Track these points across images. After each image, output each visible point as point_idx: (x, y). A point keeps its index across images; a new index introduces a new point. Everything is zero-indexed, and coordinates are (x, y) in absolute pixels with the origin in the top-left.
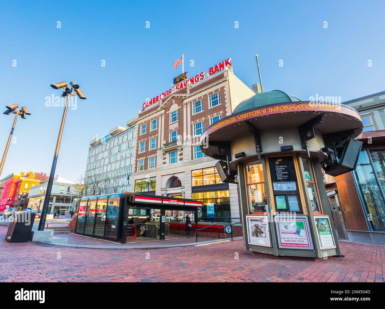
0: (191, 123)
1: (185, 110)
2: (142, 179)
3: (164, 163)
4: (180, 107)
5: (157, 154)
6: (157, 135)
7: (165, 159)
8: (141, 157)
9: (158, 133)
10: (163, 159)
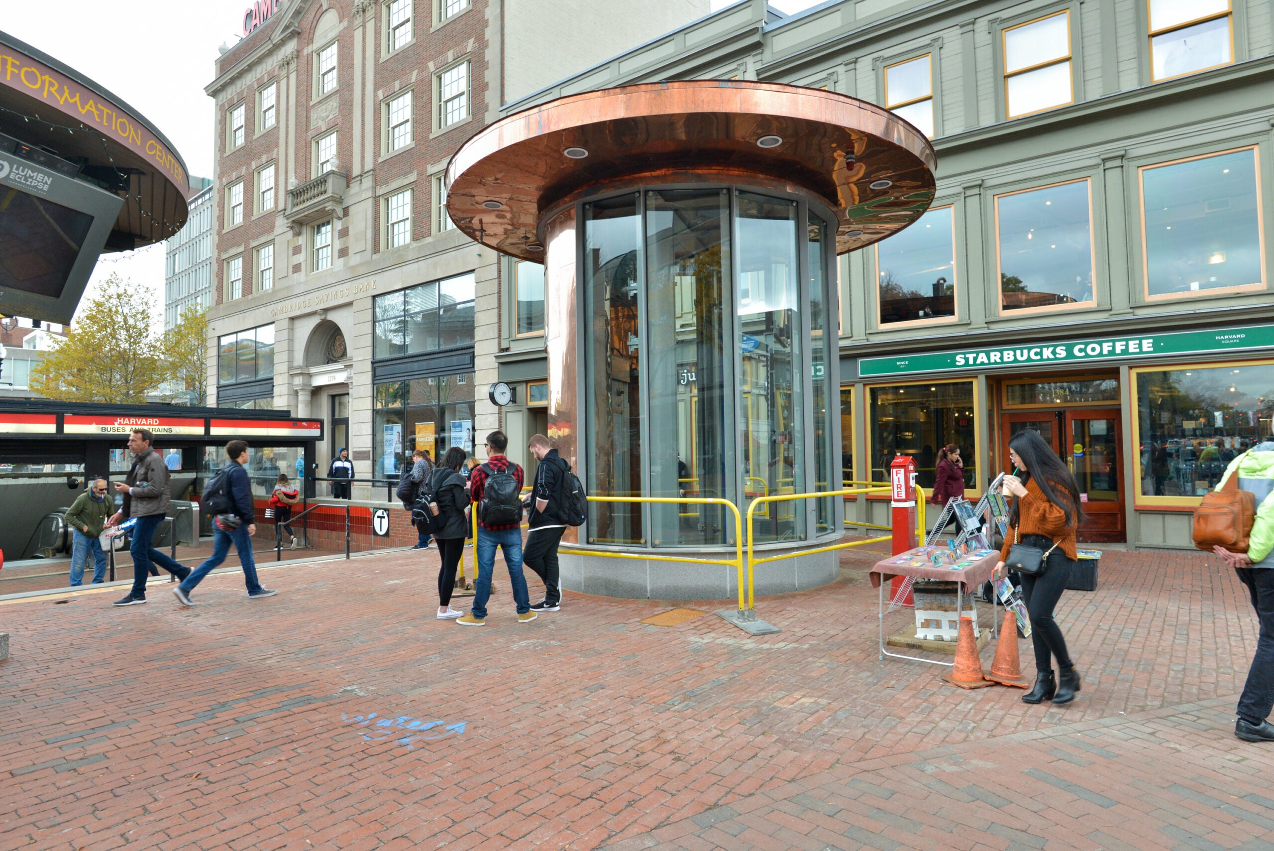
0: (375, 96)
1: (358, 34)
2: (237, 332)
3: (297, 268)
4: (345, 23)
5: (276, 233)
6: (276, 150)
7: (297, 250)
8: (232, 246)
9: (277, 145)
10: (294, 254)
